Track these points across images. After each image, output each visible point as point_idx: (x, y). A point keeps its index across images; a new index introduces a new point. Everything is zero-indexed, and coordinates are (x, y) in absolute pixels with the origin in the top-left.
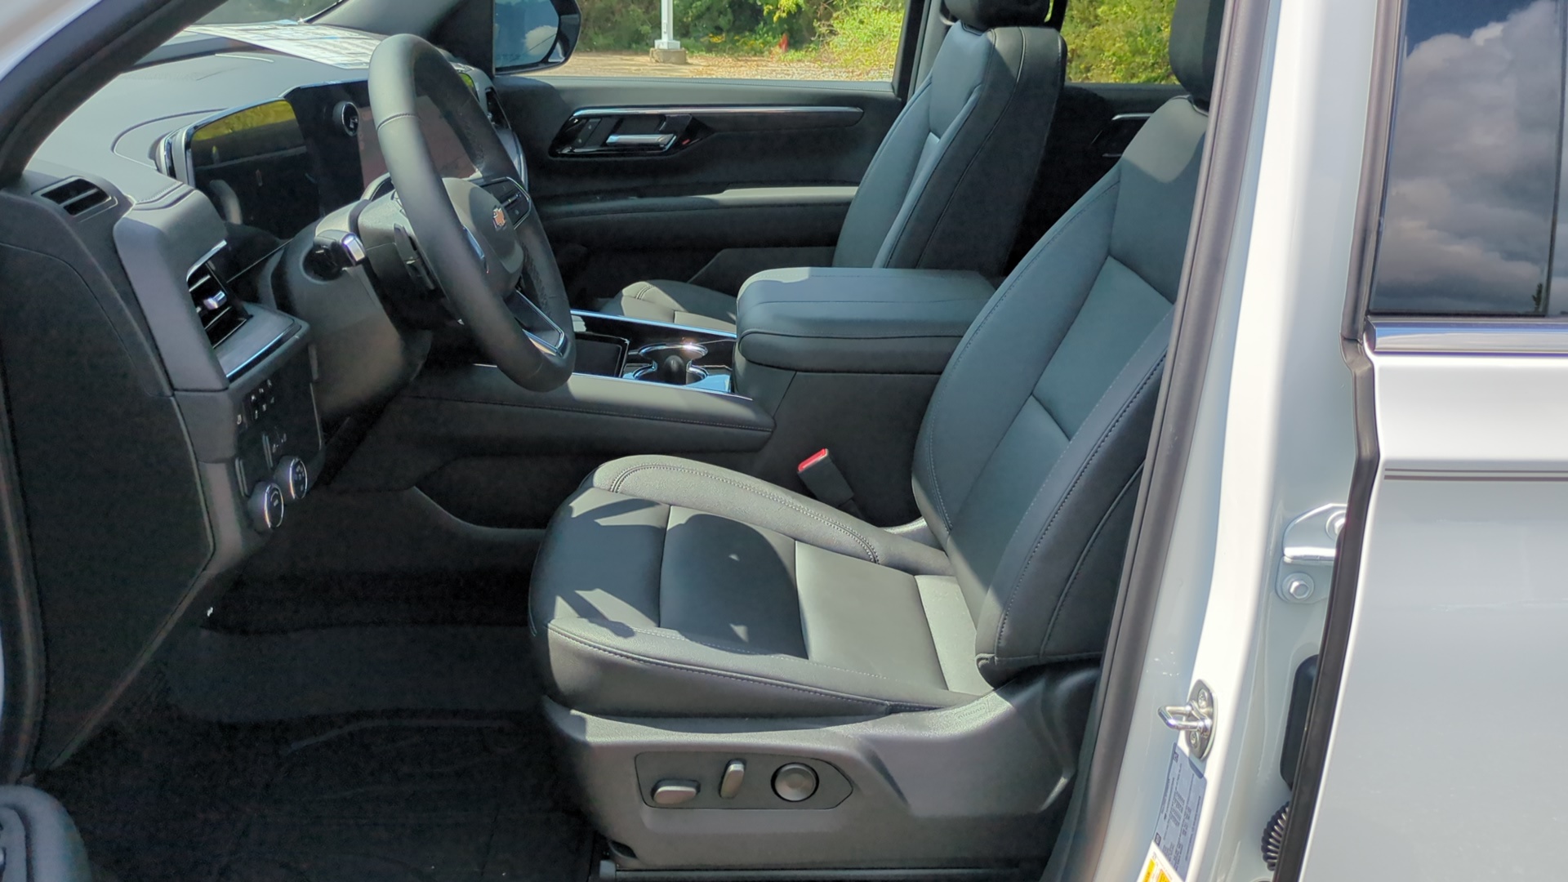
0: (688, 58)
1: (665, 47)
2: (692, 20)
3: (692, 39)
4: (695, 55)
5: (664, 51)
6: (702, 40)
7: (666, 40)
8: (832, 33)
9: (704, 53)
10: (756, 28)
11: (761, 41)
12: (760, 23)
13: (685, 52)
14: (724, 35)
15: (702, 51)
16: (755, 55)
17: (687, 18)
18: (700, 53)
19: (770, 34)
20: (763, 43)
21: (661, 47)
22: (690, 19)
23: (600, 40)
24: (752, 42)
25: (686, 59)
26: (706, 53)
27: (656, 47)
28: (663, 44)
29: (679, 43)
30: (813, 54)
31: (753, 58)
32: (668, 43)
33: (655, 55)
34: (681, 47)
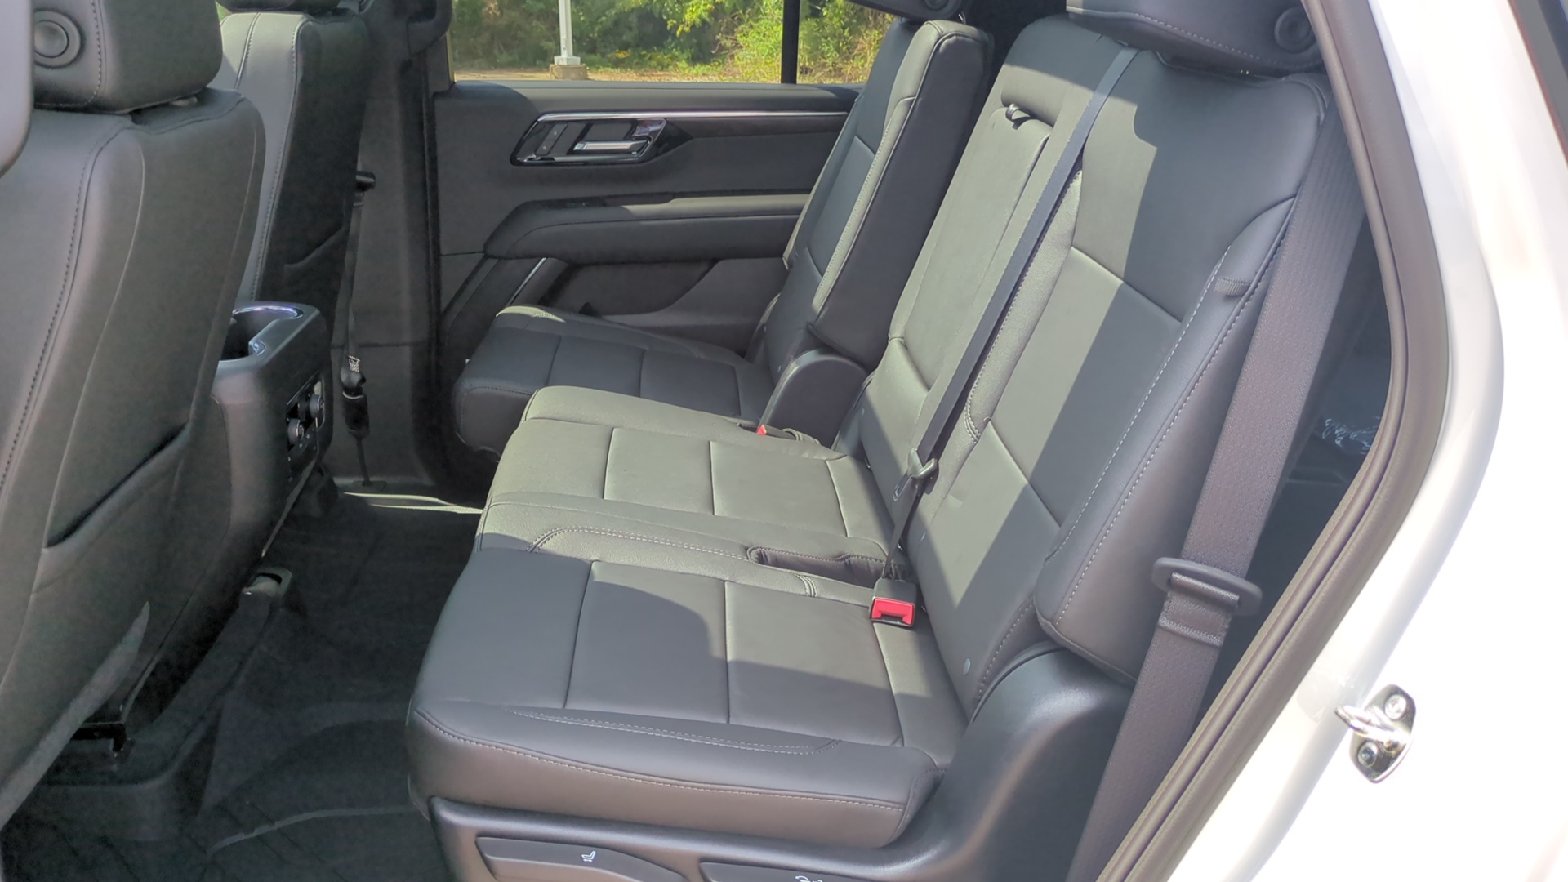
0: (588, 74)
1: (565, 63)
2: (599, 36)
3: (599, 54)
4: (600, 70)
5: (563, 67)
6: (609, 56)
7: (566, 56)
8: (737, 46)
9: (609, 69)
10: (665, 43)
11: (669, 55)
12: (668, 38)
13: (585, 68)
14: (630, 50)
15: (608, 66)
16: (662, 70)
17: (593, 33)
18: (606, 69)
19: (679, 48)
20: (671, 58)
21: (561, 63)
22: (596, 35)
23: (504, 58)
24: (659, 57)
25: (586, 75)
26: (612, 68)
27: (556, 64)
28: (562, 60)
29: (579, 59)
30: (719, 69)
31: (659, 73)
32: (568, 59)
33: (554, 71)
34: (582, 62)
